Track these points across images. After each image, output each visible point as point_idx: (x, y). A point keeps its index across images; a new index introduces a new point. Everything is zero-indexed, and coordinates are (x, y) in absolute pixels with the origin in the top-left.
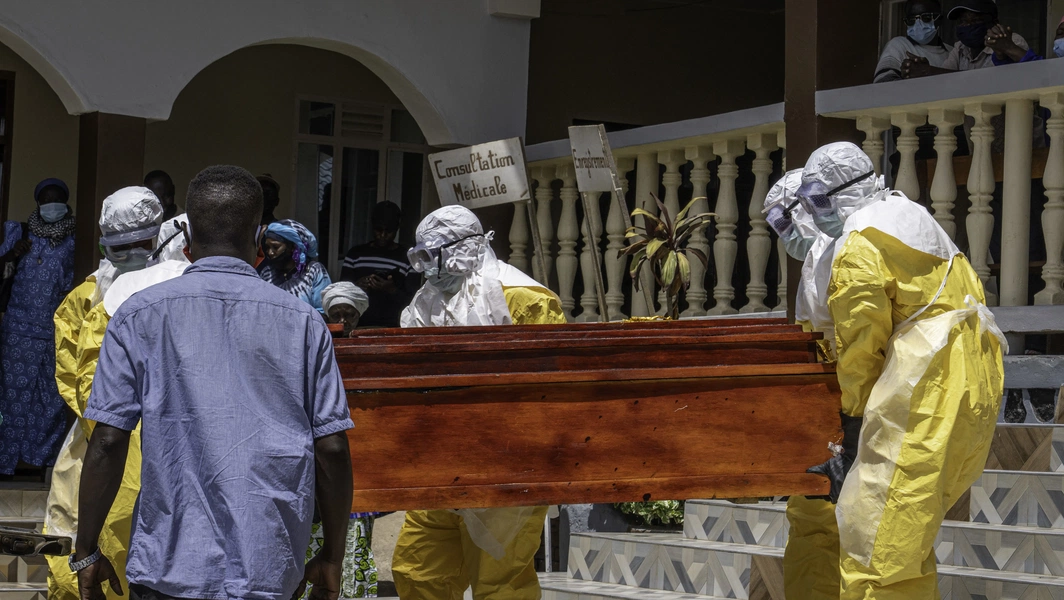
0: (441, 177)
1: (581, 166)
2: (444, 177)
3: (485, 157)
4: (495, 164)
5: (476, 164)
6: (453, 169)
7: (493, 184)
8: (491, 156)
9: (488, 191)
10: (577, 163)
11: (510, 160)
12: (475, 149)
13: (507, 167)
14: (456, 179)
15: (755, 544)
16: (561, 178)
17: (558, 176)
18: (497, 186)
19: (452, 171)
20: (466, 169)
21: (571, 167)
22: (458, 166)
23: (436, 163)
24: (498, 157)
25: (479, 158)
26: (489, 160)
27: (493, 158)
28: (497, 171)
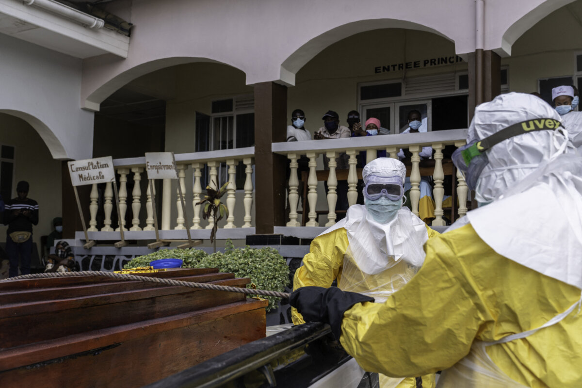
0: (73, 171)
1: (152, 169)
2: (75, 171)
3: (95, 164)
4: (99, 166)
5: (91, 166)
6: (79, 168)
7: (99, 175)
8: (98, 163)
9: (95, 178)
10: (149, 167)
11: (107, 165)
13: (105, 168)
14: (80, 172)
18: (100, 175)
19: (78, 169)
20: (85, 169)
22: (82, 167)
23: (71, 165)
24: (101, 164)
25: (92, 164)
26: (97, 165)
27: (99, 165)
28: (100, 170)
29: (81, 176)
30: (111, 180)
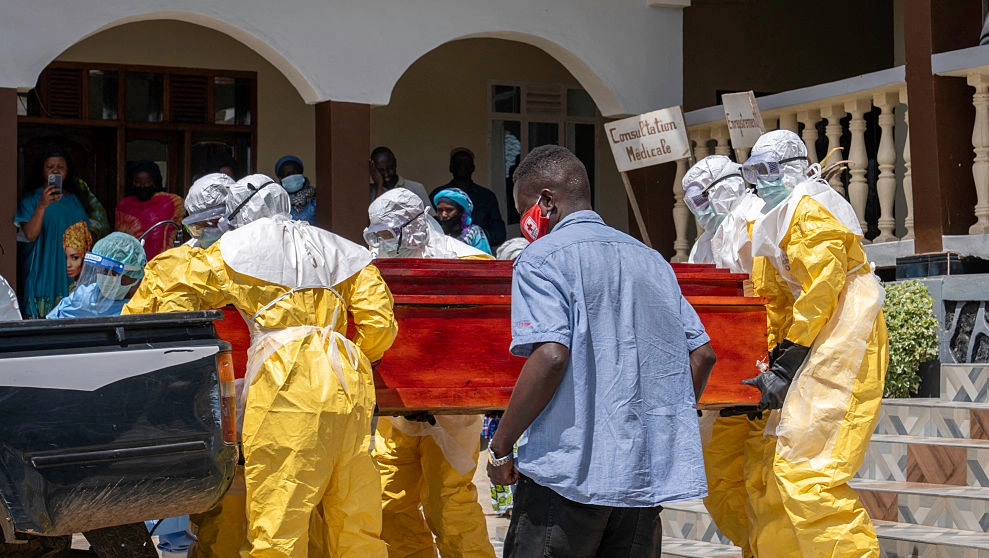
0: (615, 142)
1: (735, 127)
2: (618, 142)
3: (652, 124)
4: (660, 129)
5: (645, 130)
7: (660, 146)
8: (656, 122)
9: (655, 152)
10: (730, 125)
11: (673, 125)
12: (643, 117)
13: (670, 131)
14: (628, 143)
15: (906, 434)
16: (716, 138)
17: (713, 137)
18: (663, 147)
19: (625, 136)
20: (636, 135)
21: (725, 128)
22: (630, 132)
23: (611, 130)
24: (663, 123)
25: (647, 125)
26: (655, 126)
27: (659, 124)
28: (662, 135)
29: (630, 151)
30: (684, 154)
